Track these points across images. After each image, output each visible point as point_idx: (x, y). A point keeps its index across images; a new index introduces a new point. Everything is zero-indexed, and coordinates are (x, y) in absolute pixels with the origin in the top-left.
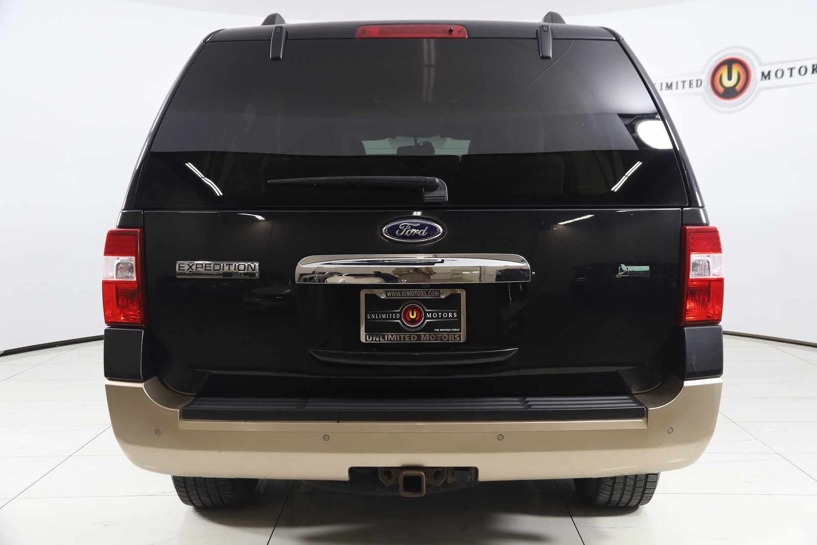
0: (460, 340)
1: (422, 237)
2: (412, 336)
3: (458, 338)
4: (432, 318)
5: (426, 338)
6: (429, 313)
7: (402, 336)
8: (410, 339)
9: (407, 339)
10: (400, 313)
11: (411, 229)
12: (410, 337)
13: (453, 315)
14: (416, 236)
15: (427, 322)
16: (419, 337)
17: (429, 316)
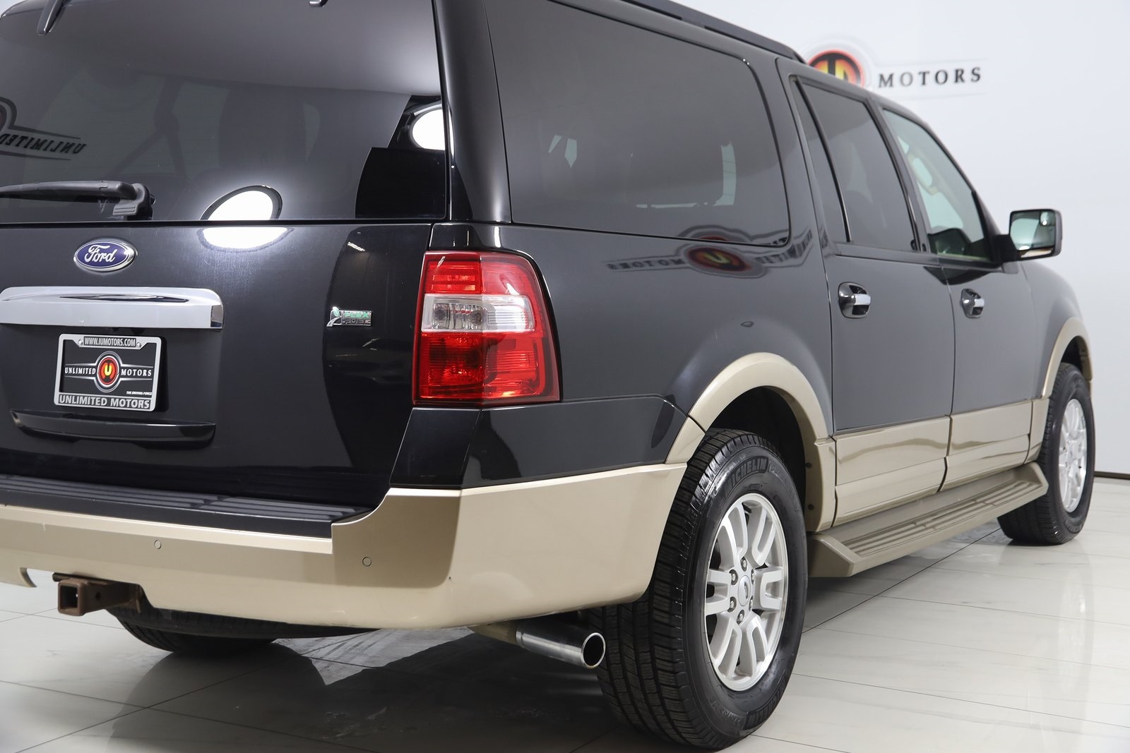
0: (149, 408)
1: (109, 264)
2: (103, 399)
3: (146, 403)
4: (126, 376)
5: (118, 403)
6: (124, 368)
7: (93, 399)
8: (100, 403)
9: (97, 404)
10: (96, 367)
11: (100, 252)
12: (100, 400)
13: (147, 373)
14: (104, 263)
15: (121, 381)
16: (109, 400)
17: (124, 373)
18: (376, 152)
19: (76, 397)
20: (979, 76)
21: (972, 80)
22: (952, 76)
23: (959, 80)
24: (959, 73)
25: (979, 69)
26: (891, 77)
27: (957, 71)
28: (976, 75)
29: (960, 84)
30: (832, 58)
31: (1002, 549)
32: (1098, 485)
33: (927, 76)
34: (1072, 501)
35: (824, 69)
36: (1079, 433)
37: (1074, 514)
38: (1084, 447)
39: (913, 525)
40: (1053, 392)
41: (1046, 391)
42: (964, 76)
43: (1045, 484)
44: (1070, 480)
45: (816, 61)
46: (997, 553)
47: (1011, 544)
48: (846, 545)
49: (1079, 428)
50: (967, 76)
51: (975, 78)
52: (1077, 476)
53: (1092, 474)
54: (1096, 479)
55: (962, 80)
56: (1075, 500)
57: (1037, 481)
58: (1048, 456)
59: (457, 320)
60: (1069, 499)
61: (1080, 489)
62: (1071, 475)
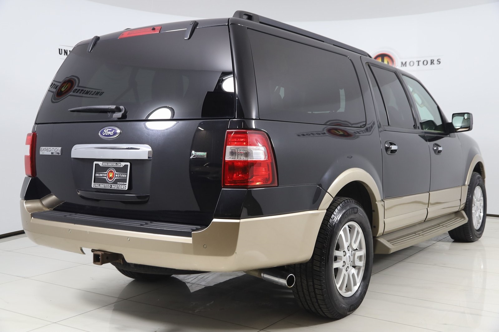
0: (125, 189)
1: (111, 136)
3: (124, 187)
4: (117, 177)
5: (114, 187)
6: (117, 174)
7: (106, 185)
8: (108, 187)
9: (107, 187)
10: (107, 174)
11: (108, 131)
12: (108, 186)
13: (125, 176)
14: (109, 135)
15: (116, 179)
16: (111, 185)
17: (116, 176)
18: (209, 93)
19: (99, 184)
20: (440, 62)
21: (437, 64)
22: (429, 62)
23: (432, 64)
24: (432, 61)
25: (440, 59)
26: (406, 63)
27: (431, 60)
28: (439, 62)
29: (433, 65)
30: (383, 56)
31: (450, 243)
32: (488, 219)
33: (420, 62)
34: (478, 225)
35: (380, 60)
36: (480, 199)
37: (478, 230)
38: (482, 204)
39: (415, 234)
40: (470, 183)
41: (467, 182)
42: (434, 62)
43: (467, 219)
44: (477, 217)
45: (376, 57)
46: (448, 245)
47: (454, 242)
48: (388, 242)
49: (480, 197)
50: (435, 62)
51: (439, 63)
52: (480, 216)
53: (485, 215)
54: (487, 217)
55: (434, 64)
56: (479, 225)
57: (463, 217)
58: (468, 208)
59: (239, 156)
60: (476, 225)
61: (481, 221)
62: (477, 215)
